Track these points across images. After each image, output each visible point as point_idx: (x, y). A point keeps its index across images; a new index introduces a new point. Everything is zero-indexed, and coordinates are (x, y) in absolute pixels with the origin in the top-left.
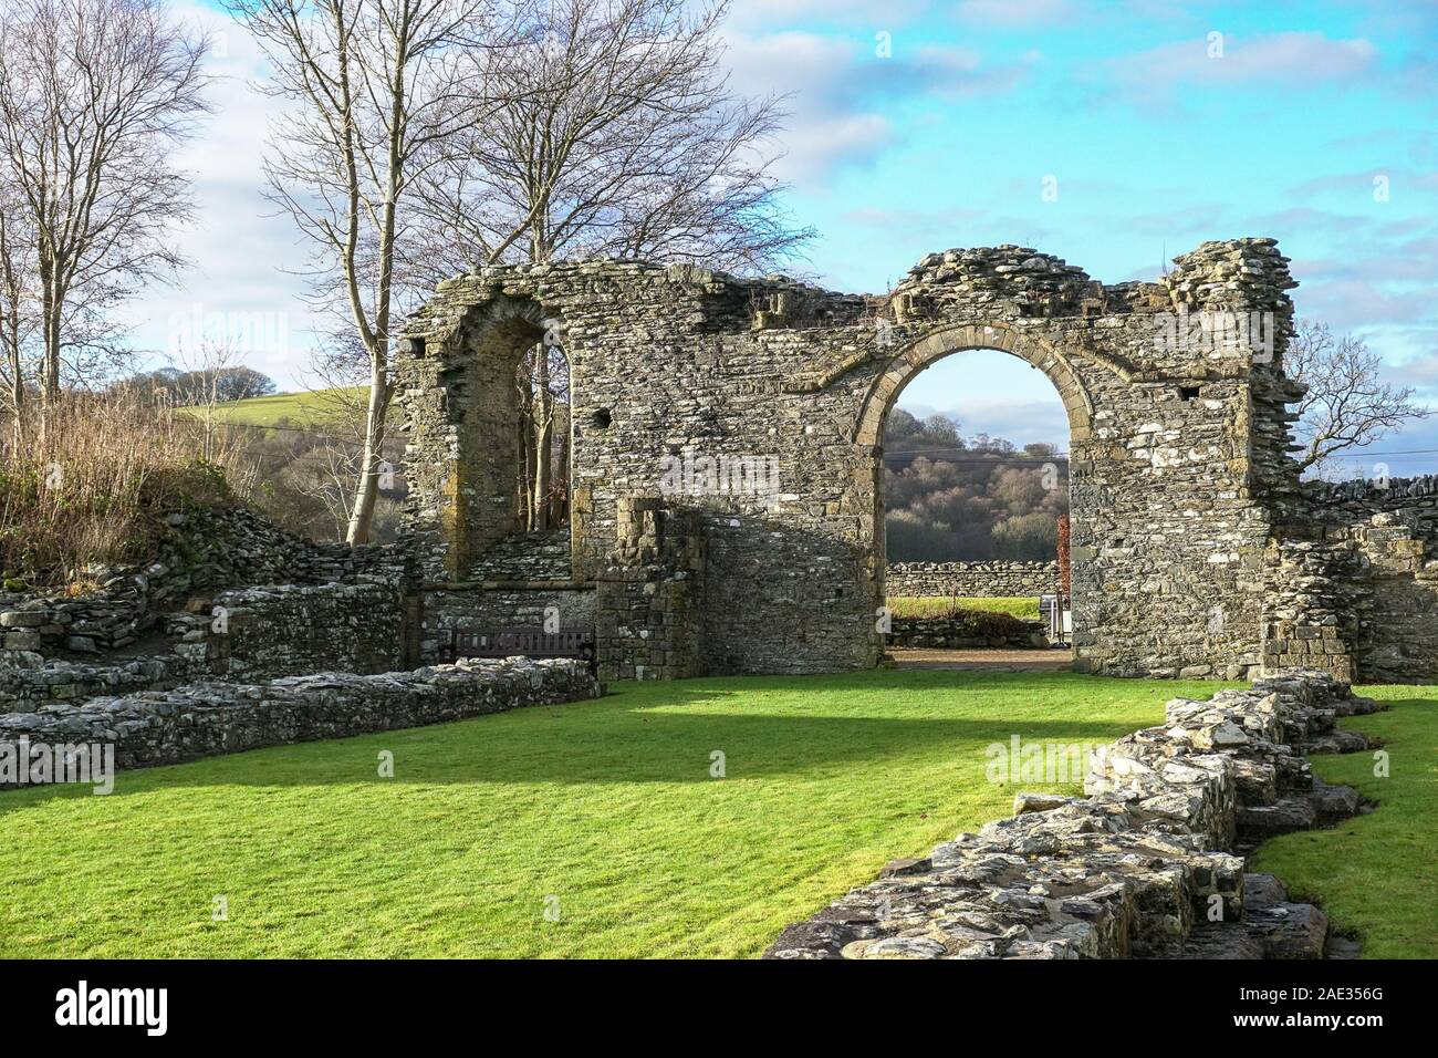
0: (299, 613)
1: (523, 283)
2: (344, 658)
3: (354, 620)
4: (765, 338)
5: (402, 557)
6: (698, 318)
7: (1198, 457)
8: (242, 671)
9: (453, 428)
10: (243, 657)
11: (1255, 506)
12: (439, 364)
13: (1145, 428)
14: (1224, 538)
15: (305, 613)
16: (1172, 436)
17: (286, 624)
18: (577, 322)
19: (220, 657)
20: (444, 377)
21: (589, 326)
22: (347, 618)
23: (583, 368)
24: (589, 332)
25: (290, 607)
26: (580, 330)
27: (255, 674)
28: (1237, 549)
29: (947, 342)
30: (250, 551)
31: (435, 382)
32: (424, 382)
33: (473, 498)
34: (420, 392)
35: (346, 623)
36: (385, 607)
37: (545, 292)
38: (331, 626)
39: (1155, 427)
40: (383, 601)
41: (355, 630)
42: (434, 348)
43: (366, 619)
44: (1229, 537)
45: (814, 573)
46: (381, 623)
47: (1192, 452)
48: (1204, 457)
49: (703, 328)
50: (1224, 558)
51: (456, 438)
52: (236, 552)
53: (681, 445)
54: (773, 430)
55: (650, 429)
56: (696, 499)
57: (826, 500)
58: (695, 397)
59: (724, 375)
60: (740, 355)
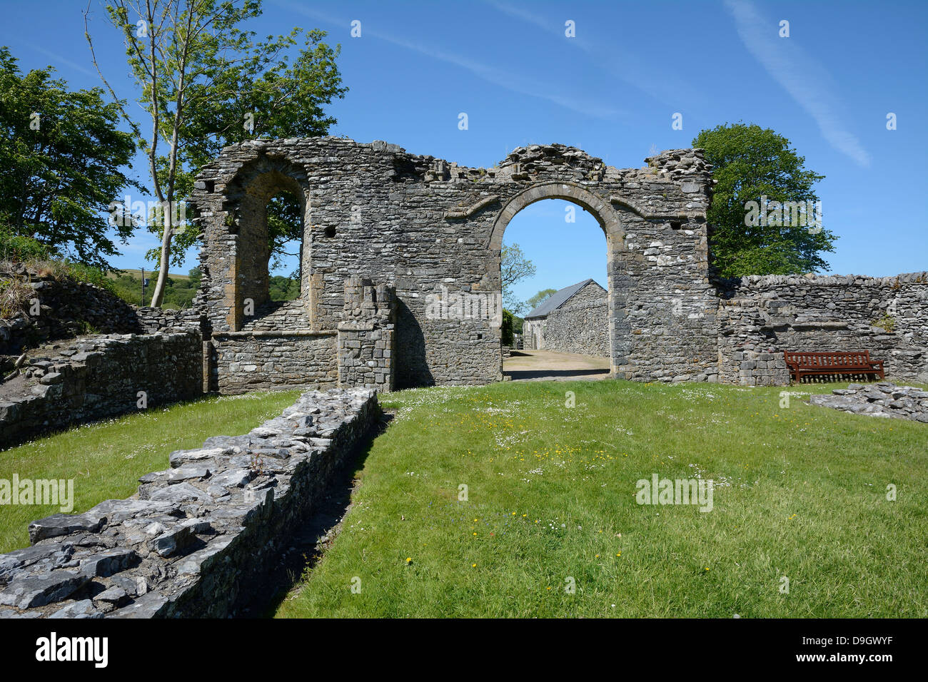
0: (139, 354)
1: (279, 149)
2: (169, 384)
3: (175, 358)
4: (433, 186)
5: (199, 316)
6: (391, 173)
7: (682, 261)
8: (95, 403)
9: (233, 236)
10: (95, 392)
11: (712, 288)
12: (224, 197)
13: (653, 244)
14: (696, 305)
15: (143, 355)
16: (668, 248)
17: (129, 363)
18: (315, 173)
19: (76, 394)
20: (226, 206)
21: (322, 176)
22: (170, 357)
23: (318, 201)
24: (322, 179)
25: (132, 350)
26: (317, 178)
27: (106, 403)
28: (702, 311)
29: (541, 192)
30: (97, 311)
31: (221, 208)
32: (213, 208)
33: (244, 280)
34: (211, 214)
35: (170, 359)
36: (193, 348)
37: (294, 154)
38: (160, 362)
39: (658, 243)
40: (192, 344)
41: (175, 364)
42: (220, 187)
43: (182, 356)
44: (698, 304)
45: (465, 325)
46: (190, 358)
47: (678, 258)
48: (685, 261)
49: (395, 179)
50: (696, 316)
51: (234, 242)
52: (87, 312)
53: (381, 248)
54: (438, 241)
55: (362, 238)
56: (391, 280)
57: (472, 282)
58: (390, 220)
59: (408, 207)
60: (417, 196)
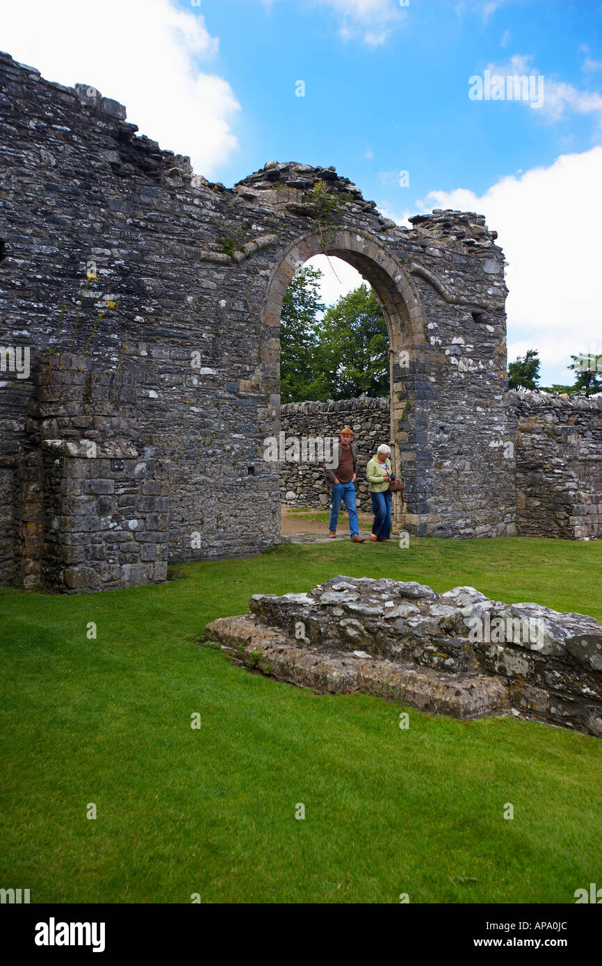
7: (483, 367)
13: (455, 340)
14: (496, 429)
16: (470, 348)
39: (460, 340)
44: (498, 428)
45: (230, 451)
47: (480, 362)
48: (486, 367)
53: (95, 300)
54: (190, 299)
55: (58, 275)
56: (114, 363)
57: (239, 377)
58: (109, 246)
59: (141, 228)
60: (156, 210)
